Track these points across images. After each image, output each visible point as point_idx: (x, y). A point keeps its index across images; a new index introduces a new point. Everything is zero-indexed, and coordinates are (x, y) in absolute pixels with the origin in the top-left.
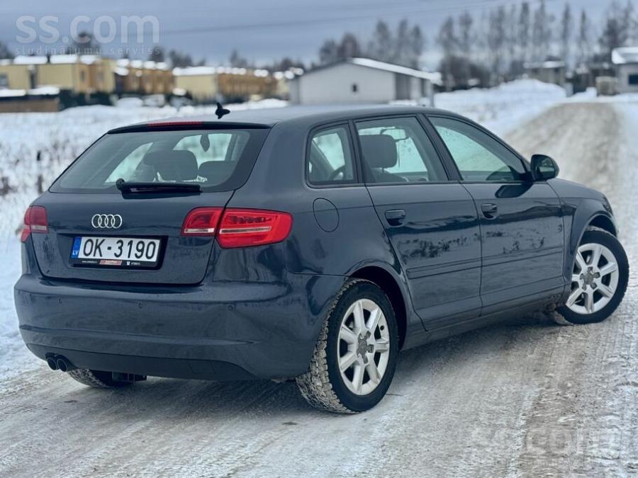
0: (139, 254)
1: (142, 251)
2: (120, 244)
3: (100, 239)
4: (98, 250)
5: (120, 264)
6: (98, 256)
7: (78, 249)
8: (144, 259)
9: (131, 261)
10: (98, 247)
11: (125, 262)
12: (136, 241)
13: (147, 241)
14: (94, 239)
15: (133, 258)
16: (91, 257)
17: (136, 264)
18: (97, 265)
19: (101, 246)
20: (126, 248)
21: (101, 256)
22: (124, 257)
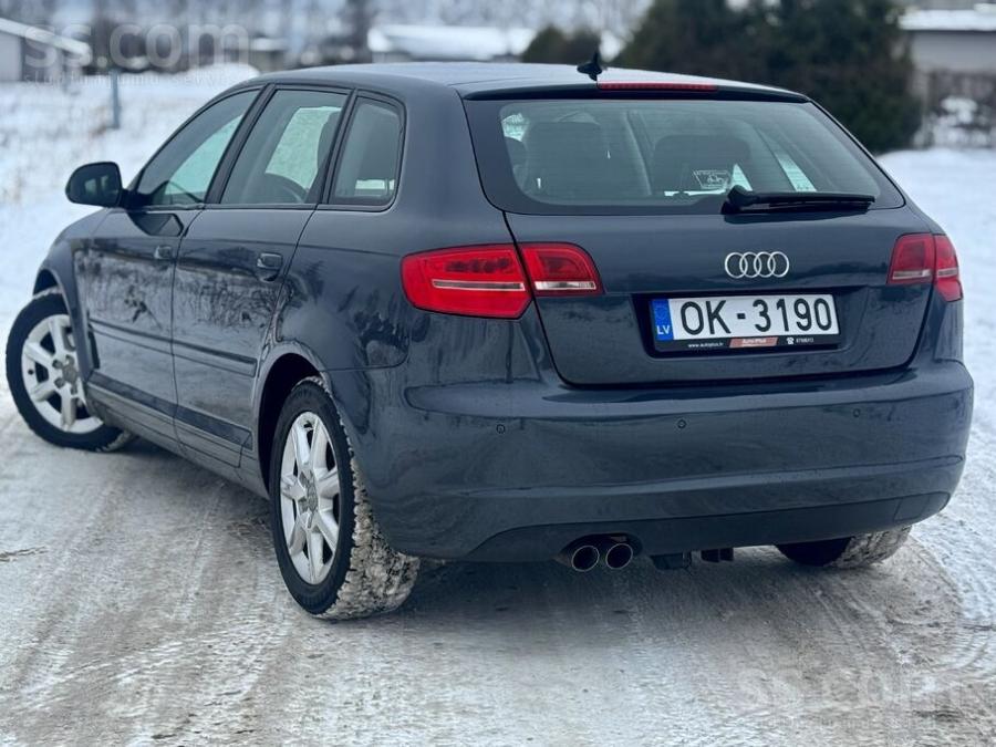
0: (804, 322)
1: (807, 316)
2: (760, 308)
3: (715, 301)
4: (715, 322)
5: (773, 343)
6: (720, 333)
7: (668, 321)
8: (815, 330)
9: (795, 337)
10: (713, 316)
11: (782, 339)
12: (790, 300)
13: (811, 299)
14: (701, 302)
15: (794, 330)
16: (705, 334)
17: (805, 340)
18: (725, 349)
19: (720, 313)
20: (775, 314)
21: (727, 331)
22: (777, 329)
